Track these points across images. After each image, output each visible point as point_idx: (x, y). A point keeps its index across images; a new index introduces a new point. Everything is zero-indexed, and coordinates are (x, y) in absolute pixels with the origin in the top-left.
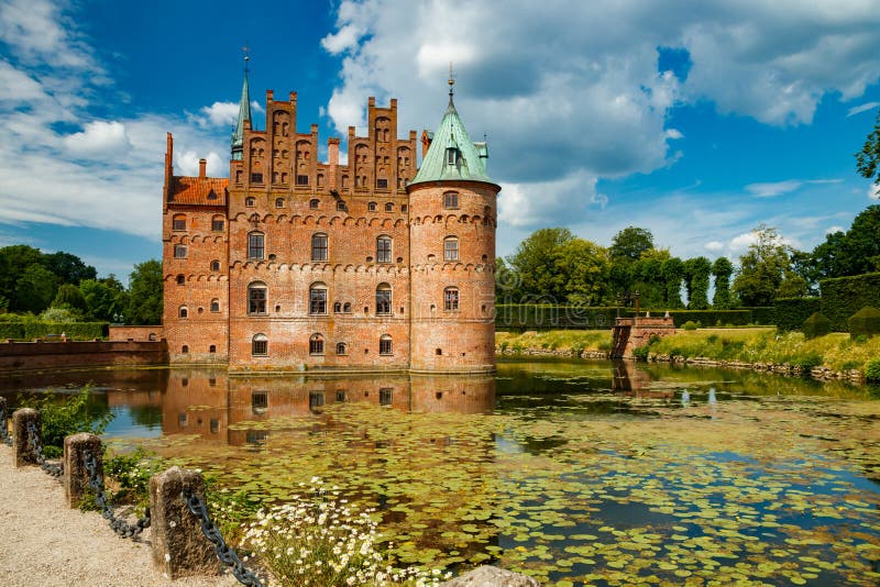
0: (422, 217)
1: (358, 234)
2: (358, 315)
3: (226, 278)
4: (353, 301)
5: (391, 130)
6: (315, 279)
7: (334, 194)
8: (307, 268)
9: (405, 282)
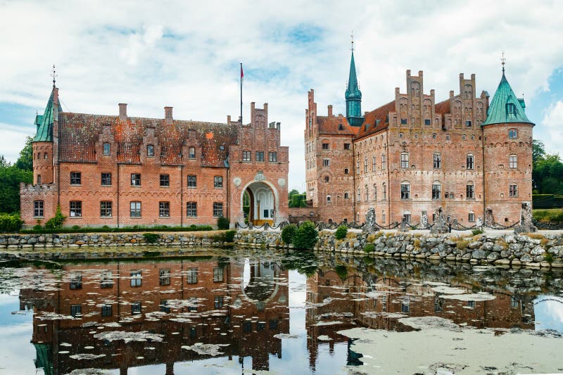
0: (495, 143)
1: (457, 153)
2: (457, 199)
3: (352, 178)
4: (455, 192)
5: (472, 92)
6: (435, 179)
7: (444, 130)
8: (431, 173)
9: (481, 180)
